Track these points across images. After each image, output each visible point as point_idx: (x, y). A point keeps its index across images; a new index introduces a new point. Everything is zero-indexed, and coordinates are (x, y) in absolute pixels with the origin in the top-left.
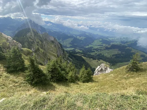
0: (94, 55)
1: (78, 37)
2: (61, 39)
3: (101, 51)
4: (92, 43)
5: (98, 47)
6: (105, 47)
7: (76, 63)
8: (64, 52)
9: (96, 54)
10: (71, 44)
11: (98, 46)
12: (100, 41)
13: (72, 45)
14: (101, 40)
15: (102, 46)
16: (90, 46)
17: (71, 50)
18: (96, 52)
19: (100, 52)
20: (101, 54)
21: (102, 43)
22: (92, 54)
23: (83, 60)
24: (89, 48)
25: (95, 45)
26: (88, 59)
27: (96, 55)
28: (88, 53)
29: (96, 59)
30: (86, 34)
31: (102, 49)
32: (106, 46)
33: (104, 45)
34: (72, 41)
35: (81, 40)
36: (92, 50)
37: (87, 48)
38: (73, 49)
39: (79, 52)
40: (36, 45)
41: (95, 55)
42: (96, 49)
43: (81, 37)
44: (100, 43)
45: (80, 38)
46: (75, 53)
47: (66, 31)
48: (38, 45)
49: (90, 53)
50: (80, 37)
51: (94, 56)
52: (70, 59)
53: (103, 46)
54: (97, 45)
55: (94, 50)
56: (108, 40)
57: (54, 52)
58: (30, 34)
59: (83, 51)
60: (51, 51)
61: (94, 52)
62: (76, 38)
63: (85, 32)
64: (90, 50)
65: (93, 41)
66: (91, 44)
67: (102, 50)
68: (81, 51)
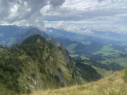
0: (105, 63)
1: (83, 42)
2: (64, 44)
3: (114, 59)
4: (100, 49)
5: (110, 54)
6: (120, 55)
7: (86, 74)
8: (71, 60)
9: (108, 62)
10: (75, 50)
11: (109, 52)
12: (111, 47)
13: (76, 52)
14: (111, 45)
15: (114, 53)
16: (98, 52)
17: (76, 58)
18: (108, 60)
19: (113, 61)
20: (115, 63)
21: (114, 49)
22: (103, 62)
23: (94, 71)
24: (97, 55)
25: (105, 52)
26: (100, 69)
27: (109, 64)
28: (98, 61)
29: (110, 70)
30: (92, 39)
31: (116, 56)
32: (119, 53)
33: (117, 51)
34: (75, 47)
35: (86, 46)
36: (103, 58)
37: (95, 55)
38: (77, 55)
39: (86, 60)
40: (46, 52)
41: (107, 64)
42: (107, 57)
43: (87, 43)
44: (111, 50)
45: (85, 44)
46: (81, 61)
47: (68, 37)
48: (47, 52)
49: (100, 62)
50: (85, 42)
51: (105, 65)
52: (78, 69)
53: (116, 53)
54: (107, 52)
55: (105, 58)
56: (121, 45)
57: (62, 61)
58: (39, 41)
59: (90, 59)
60: (59, 58)
61: (105, 60)
62: (81, 43)
63: (90, 36)
64: (100, 57)
65: (102, 47)
66: (100, 51)
67: (116, 58)
68: (88, 59)
